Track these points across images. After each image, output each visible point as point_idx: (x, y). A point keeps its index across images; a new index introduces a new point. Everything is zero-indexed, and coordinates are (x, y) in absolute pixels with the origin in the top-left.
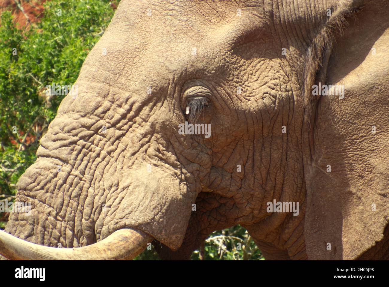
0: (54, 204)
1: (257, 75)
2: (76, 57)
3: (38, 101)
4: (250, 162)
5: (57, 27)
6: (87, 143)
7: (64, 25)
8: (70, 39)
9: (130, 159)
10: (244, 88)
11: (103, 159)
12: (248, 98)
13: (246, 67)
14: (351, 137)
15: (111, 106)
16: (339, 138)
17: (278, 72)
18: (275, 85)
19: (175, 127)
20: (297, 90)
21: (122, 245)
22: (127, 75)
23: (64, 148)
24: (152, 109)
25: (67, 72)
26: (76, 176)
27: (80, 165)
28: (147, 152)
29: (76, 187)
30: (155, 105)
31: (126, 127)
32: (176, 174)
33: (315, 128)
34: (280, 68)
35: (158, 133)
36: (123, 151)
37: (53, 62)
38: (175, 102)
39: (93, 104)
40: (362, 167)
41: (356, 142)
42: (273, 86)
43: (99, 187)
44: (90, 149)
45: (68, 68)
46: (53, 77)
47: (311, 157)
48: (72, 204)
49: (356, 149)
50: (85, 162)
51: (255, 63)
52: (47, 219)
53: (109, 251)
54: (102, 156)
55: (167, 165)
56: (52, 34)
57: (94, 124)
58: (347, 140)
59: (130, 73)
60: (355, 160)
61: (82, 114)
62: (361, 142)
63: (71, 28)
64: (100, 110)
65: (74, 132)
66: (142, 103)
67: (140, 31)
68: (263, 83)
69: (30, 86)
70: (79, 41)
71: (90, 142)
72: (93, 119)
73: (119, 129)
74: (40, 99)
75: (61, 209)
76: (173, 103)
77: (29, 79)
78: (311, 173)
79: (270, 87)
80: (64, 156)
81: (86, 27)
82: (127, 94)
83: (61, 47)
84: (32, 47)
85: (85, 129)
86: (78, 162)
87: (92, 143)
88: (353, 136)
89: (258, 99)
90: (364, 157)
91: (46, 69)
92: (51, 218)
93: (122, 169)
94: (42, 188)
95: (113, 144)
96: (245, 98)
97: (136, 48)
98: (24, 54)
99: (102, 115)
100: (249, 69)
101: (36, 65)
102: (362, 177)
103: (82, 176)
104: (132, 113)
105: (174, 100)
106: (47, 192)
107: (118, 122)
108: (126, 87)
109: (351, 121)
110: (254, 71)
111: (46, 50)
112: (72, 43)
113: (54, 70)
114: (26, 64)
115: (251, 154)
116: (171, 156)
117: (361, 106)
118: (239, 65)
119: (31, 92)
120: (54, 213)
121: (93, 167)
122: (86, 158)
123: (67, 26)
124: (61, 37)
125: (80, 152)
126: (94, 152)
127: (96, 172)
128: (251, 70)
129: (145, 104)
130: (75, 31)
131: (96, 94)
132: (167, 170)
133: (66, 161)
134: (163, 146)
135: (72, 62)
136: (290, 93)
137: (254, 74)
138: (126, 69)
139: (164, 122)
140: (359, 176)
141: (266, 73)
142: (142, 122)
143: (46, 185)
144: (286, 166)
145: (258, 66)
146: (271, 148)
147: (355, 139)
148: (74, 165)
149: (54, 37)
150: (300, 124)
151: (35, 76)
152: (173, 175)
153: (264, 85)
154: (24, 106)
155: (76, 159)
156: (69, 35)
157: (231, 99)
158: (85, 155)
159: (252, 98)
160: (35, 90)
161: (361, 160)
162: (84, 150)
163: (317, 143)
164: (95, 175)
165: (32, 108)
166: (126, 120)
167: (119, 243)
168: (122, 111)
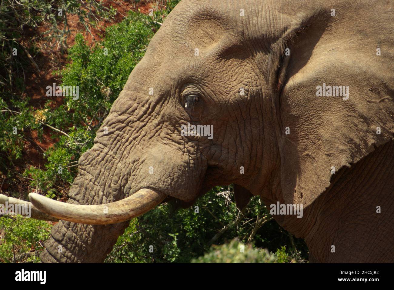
0: (94, 174)
1: (235, 77)
2: (127, 66)
3: (101, 97)
4: (238, 138)
5: (115, 44)
6: (121, 133)
7: (120, 43)
8: (124, 53)
9: (149, 142)
10: (226, 85)
11: (130, 144)
12: (229, 92)
13: (227, 72)
14: (305, 116)
15: (138, 106)
16: (297, 117)
17: (250, 73)
18: (248, 82)
19: (177, 117)
20: (265, 85)
21: (138, 200)
22: (147, 84)
23: (105, 136)
24: (162, 106)
25: (121, 76)
26: (111, 155)
27: (114, 148)
28: (160, 136)
29: (109, 163)
30: (163, 103)
31: (147, 120)
32: (180, 148)
33: (281, 111)
34: (252, 71)
35: (166, 122)
36: (144, 136)
37: (112, 69)
38: (176, 100)
39: (126, 106)
40: (314, 136)
41: (308, 119)
42: (246, 83)
43: (125, 163)
44: (122, 137)
45: (122, 73)
46: (111, 80)
47: (281, 131)
48: (105, 174)
49: (309, 124)
50: (118, 146)
51: (234, 69)
52: (88, 184)
53: (127, 205)
54: (129, 141)
55: (174, 143)
56: (111, 50)
57: (126, 119)
58: (302, 119)
59: (149, 83)
60: (309, 132)
61: (119, 113)
62: (312, 119)
63: (124, 46)
64: (131, 109)
65: (113, 125)
66: (155, 103)
67: (158, 54)
68: (240, 82)
69: (96, 85)
70: (130, 54)
71: (123, 132)
72: (126, 116)
73: (142, 121)
74: (102, 95)
75: (98, 177)
76: (175, 101)
77: (95, 80)
78: (282, 143)
79: (244, 84)
80: (105, 142)
81: (135, 45)
82: (147, 97)
83: (117, 58)
84: (97, 58)
85: (121, 123)
86: (113, 146)
87: (124, 132)
88: (306, 115)
89: (235, 93)
90: (314, 130)
91: (107, 74)
92: (91, 183)
93: (143, 149)
94: (89, 164)
95: (137, 132)
96: (226, 93)
97: (155, 65)
98: (92, 63)
99: (131, 114)
100: (230, 72)
101: (99, 71)
102: (315, 143)
103: (114, 156)
104: (150, 110)
105: (175, 99)
106: (92, 166)
107: (142, 116)
108: (147, 93)
109: (304, 105)
110: (234, 74)
111: (107, 61)
112: (125, 56)
113: (112, 75)
114: (93, 70)
115: (238, 133)
116: (176, 137)
117: (310, 93)
118: (222, 70)
119: (96, 90)
120: (93, 180)
121: (123, 149)
122: (119, 143)
123: (122, 44)
124: (117, 52)
125: (115, 139)
126: (124, 139)
127: (124, 152)
128: (231, 73)
129: (157, 103)
130: (127, 48)
131: (129, 99)
132: (173, 146)
133: (105, 145)
134: (171, 131)
135: (125, 69)
136: (259, 87)
137: (233, 76)
138: (147, 80)
139: (169, 114)
140: (312, 143)
141: (242, 75)
142: (156, 115)
143: (92, 161)
144: (264, 139)
145: (237, 70)
146: (251, 127)
147: (308, 117)
148: (111, 148)
149: (113, 52)
150: (269, 108)
151: (99, 79)
152: (178, 149)
153: (240, 83)
154: (91, 100)
155: (112, 144)
156: (123, 51)
157: (215, 94)
158: (118, 141)
159: (231, 93)
160: (99, 88)
161: (313, 132)
162: (119, 138)
163: (284, 122)
164: (123, 155)
165: (96, 101)
166: (147, 115)
167: (135, 199)
168: (144, 109)
